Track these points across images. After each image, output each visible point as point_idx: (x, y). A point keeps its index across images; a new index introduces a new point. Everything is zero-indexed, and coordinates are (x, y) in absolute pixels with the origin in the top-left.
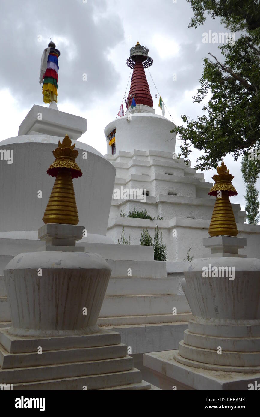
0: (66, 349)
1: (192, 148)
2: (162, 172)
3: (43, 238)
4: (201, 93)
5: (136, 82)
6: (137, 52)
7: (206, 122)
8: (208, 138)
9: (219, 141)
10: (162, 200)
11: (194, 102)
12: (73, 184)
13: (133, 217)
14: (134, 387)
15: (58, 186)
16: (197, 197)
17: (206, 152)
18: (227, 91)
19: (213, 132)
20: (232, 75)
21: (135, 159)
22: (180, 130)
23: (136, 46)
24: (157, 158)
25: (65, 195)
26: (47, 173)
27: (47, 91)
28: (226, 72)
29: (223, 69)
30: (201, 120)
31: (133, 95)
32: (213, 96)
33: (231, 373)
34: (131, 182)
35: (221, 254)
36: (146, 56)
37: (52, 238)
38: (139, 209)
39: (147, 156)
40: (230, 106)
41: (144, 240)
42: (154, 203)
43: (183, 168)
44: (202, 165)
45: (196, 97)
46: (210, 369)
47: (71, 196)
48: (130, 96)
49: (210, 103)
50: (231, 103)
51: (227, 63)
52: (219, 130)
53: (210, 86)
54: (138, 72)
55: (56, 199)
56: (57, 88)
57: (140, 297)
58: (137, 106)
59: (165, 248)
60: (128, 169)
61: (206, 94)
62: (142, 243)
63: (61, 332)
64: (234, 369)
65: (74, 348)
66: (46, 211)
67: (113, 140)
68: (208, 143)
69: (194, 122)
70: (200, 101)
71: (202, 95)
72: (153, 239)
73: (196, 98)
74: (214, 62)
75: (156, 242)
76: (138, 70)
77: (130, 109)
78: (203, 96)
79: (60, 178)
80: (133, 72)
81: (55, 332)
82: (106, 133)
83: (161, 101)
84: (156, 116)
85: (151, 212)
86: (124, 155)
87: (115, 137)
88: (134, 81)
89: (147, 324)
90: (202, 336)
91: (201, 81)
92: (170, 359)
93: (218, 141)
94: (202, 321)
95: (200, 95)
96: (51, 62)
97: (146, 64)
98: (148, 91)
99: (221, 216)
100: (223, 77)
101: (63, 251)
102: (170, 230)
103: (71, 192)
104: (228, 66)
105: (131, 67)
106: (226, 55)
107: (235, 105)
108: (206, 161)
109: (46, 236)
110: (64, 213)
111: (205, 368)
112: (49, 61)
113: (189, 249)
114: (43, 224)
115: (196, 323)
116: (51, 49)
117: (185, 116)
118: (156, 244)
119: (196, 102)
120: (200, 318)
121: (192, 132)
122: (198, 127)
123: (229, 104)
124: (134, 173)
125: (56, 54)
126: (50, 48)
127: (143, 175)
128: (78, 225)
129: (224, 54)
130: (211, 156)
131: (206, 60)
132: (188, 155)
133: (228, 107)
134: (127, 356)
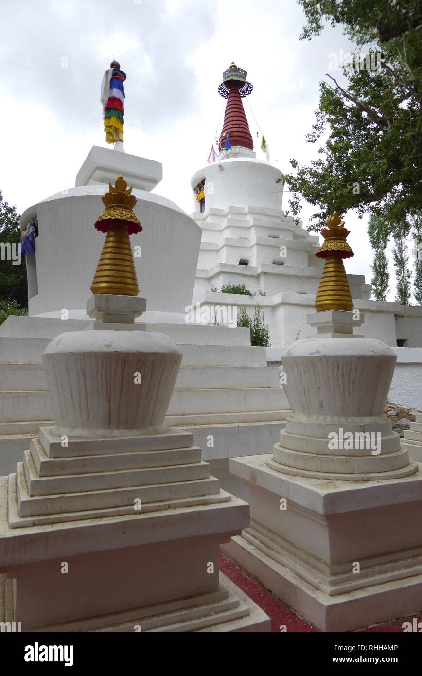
0: (122, 453)
1: (303, 202)
2: (265, 235)
3: (92, 313)
4: (316, 130)
5: (231, 117)
6: (232, 76)
7: (322, 169)
8: (325, 189)
9: (339, 193)
10: (265, 271)
11: (307, 142)
12: (129, 241)
13: (228, 293)
14: (209, 499)
15: (110, 244)
16: (309, 266)
17: (322, 208)
18: (350, 126)
19: (331, 182)
20: (358, 104)
21: (230, 218)
22: (289, 179)
23: (231, 67)
24: (258, 217)
25: (119, 256)
26: (96, 228)
27: (110, 127)
28: (350, 101)
29: (345, 95)
30: (315, 165)
31: (227, 133)
32: (333, 133)
33: (336, 482)
34: (225, 248)
35: (330, 334)
36: (244, 80)
37: (103, 313)
38: (236, 282)
39: (246, 215)
40: (354, 147)
41: (241, 321)
42: (255, 274)
43: (292, 229)
44: (317, 225)
45: (310, 135)
46: (310, 477)
47: (127, 258)
48: (224, 135)
49: (328, 143)
50: (356, 143)
51: (351, 88)
52: (339, 178)
53: (328, 120)
54: (234, 102)
55: (107, 261)
56: (124, 123)
57: (232, 390)
58: (233, 148)
59: (267, 331)
60: (221, 231)
61: (323, 131)
62: (238, 324)
63: (115, 432)
64: (340, 477)
65: (132, 451)
66: (95, 277)
67: (201, 194)
68: (325, 196)
69: (307, 169)
70: (315, 140)
71: (317, 133)
72: (253, 320)
73: (310, 137)
74: (334, 87)
75: (256, 323)
76: (233, 101)
77: (224, 152)
78: (319, 134)
79: (112, 234)
80: (227, 103)
81: (107, 432)
82: (192, 185)
83: (264, 141)
84: (257, 162)
85: (250, 286)
86: (216, 214)
87: (204, 189)
88: (229, 115)
89: (241, 422)
90: (302, 437)
91: (316, 113)
92: (263, 465)
93: (337, 193)
94: (302, 418)
95: (315, 133)
96: (115, 89)
97: (244, 92)
98: (246, 128)
99: (331, 284)
100: (345, 107)
101: (117, 329)
102: (274, 308)
103: (127, 252)
104: (352, 92)
105: (225, 97)
106: (349, 77)
107: (360, 145)
108: (322, 220)
109: (95, 310)
110: (118, 280)
111: (303, 476)
112: (111, 87)
113: (298, 331)
114: (91, 294)
115: (296, 421)
116: (114, 70)
117: (295, 160)
118: (257, 326)
119: (309, 141)
120: (301, 415)
121: (304, 182)
122: (311, 174)
123: (353, 143)
124: (229, 237)
125: (121, 76)
126: (113, 68)
127: (240, 238)
128: (138, 296)
129: (346, 76)
130: (329, 212)
131: (323, 85)
132: (298, 212)
133: (351, 147)
134: (202, 461)
